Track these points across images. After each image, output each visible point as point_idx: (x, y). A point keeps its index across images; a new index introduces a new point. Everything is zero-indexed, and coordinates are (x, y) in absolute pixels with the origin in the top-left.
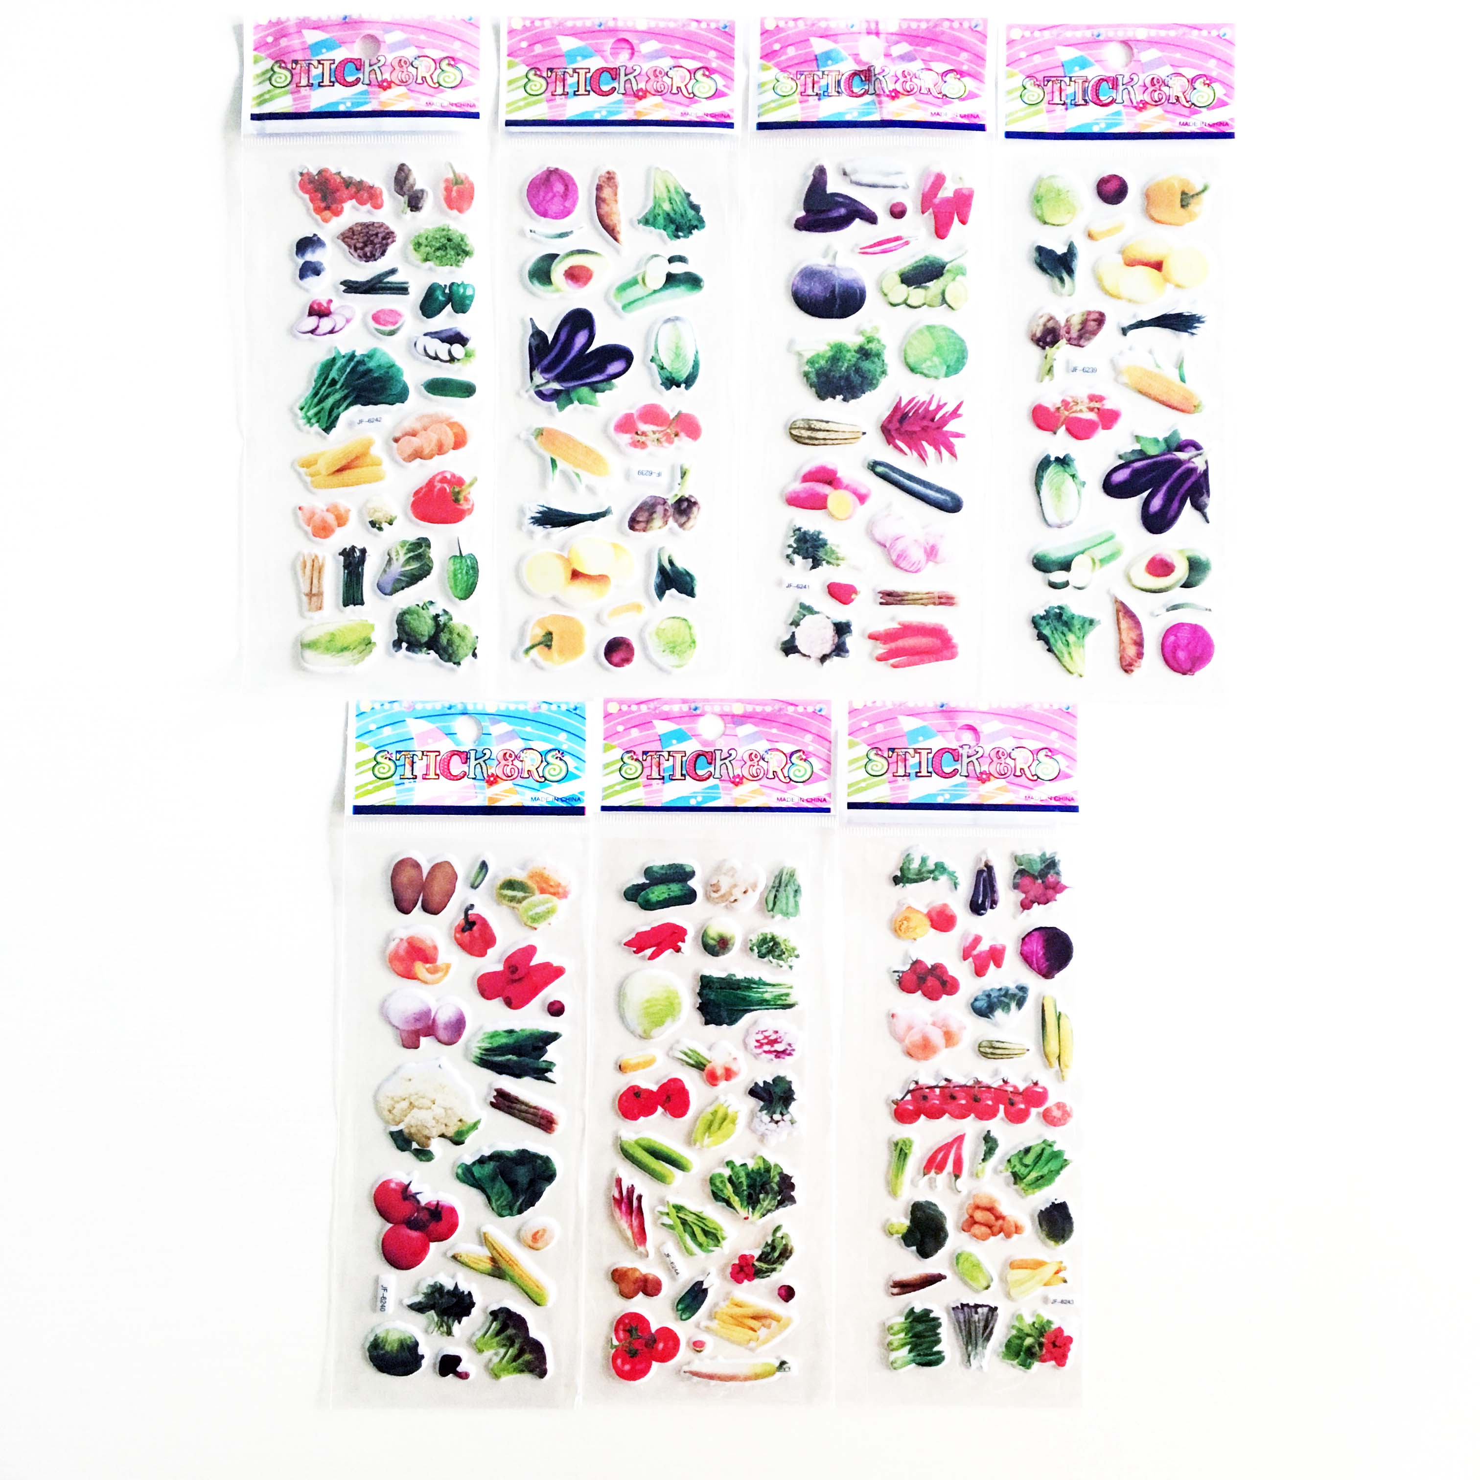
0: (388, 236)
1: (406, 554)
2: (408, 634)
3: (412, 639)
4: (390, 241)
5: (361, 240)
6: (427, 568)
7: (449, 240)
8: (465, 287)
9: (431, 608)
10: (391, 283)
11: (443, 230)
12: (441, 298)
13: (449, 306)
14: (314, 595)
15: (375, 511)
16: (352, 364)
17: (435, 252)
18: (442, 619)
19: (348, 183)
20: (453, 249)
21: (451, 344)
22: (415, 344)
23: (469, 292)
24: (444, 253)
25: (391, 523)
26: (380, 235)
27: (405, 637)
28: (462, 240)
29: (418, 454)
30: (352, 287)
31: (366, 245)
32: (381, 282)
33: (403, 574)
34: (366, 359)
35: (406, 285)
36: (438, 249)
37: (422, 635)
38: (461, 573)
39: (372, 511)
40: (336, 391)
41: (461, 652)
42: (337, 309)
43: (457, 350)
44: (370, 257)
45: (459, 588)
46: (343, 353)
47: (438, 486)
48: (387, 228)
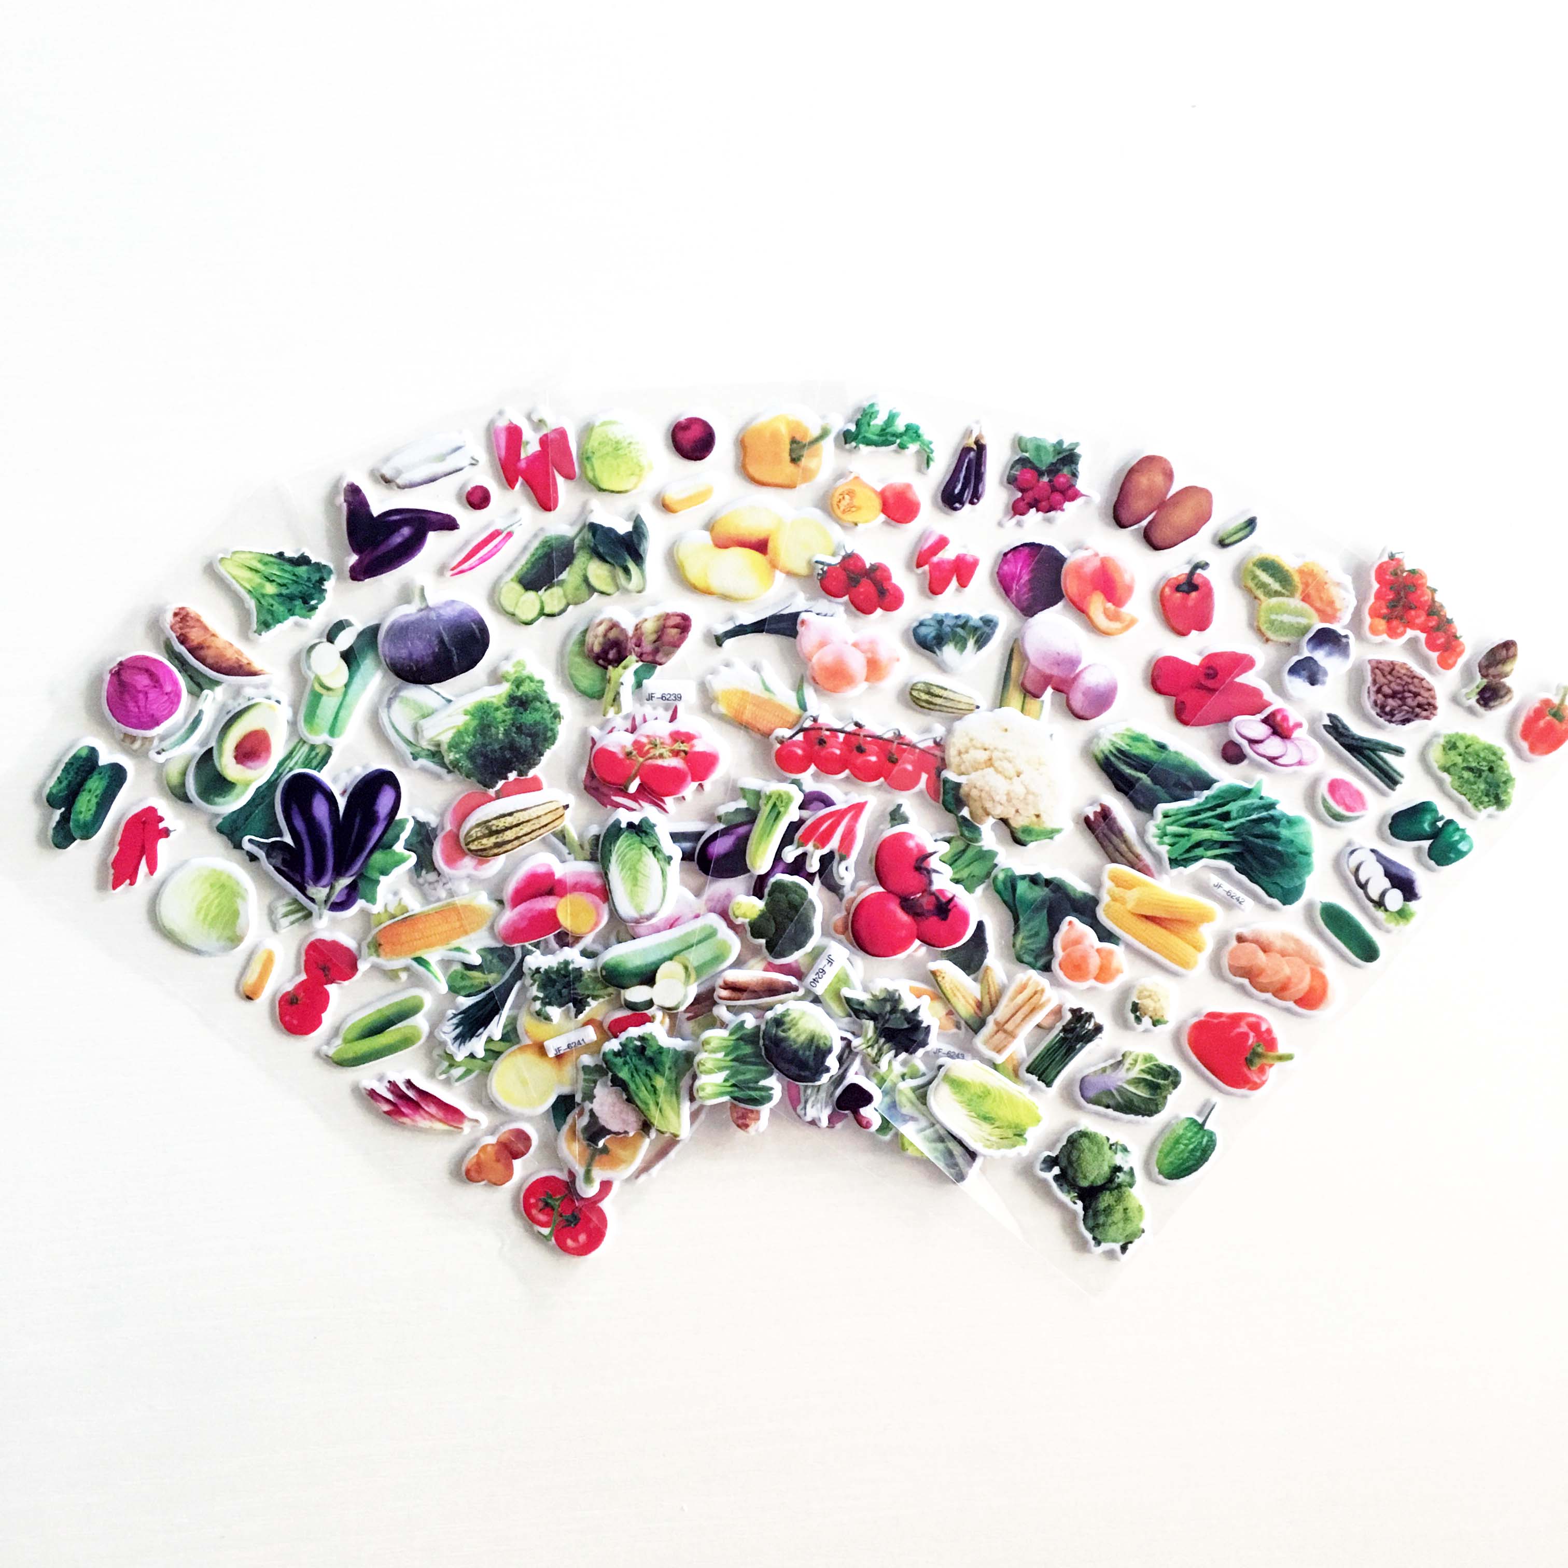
0: (1426, 708)
1: (1143, 1071)
2: (1070, 1163)
3: (1070, 1172)
4: (1424, 713)
5: (1393, 685)
6: (1153, 1108)
7: (1491, 769)
8: (1463, 838)
9: (1120, 1154)
10: (1385, 762)
11: (1495, 754)
12: (1426, 826)
13: (1430, 841)
14: (1005, 1031)
15: (1150, 996)
16: (1264, 814)
17: (1464, 768)
18: (1121, 1177)
19: (1433, 610)
20: (1487, 783)
21: (1394, 886)
22: (1352, 852)
23: (1462, 846)
24: (1472, 779)
25: (1155, 1023)
26: (1420, 699)
27: (1064, 1162)
28: (1505, 782)
29: (1250, 973)
30: (1336, 729)
31: (1394, 695)
32: (1373, 751)
33: (1121, 1091)
34: (1284, 821)
35: (1398, 778)
36: (1470, 769)
37: (1085, 1178)
38: (1186, 1145)
39: (1147, 993)
40: (1221, 829)
41: (1112, 1231)
42: (1298, 739)
43: (1395, 898)
44: (1386, 714)
45: (1170, 1159)
46: (1263, 794)
47: (1243, 1028)
48: (1433, 697)
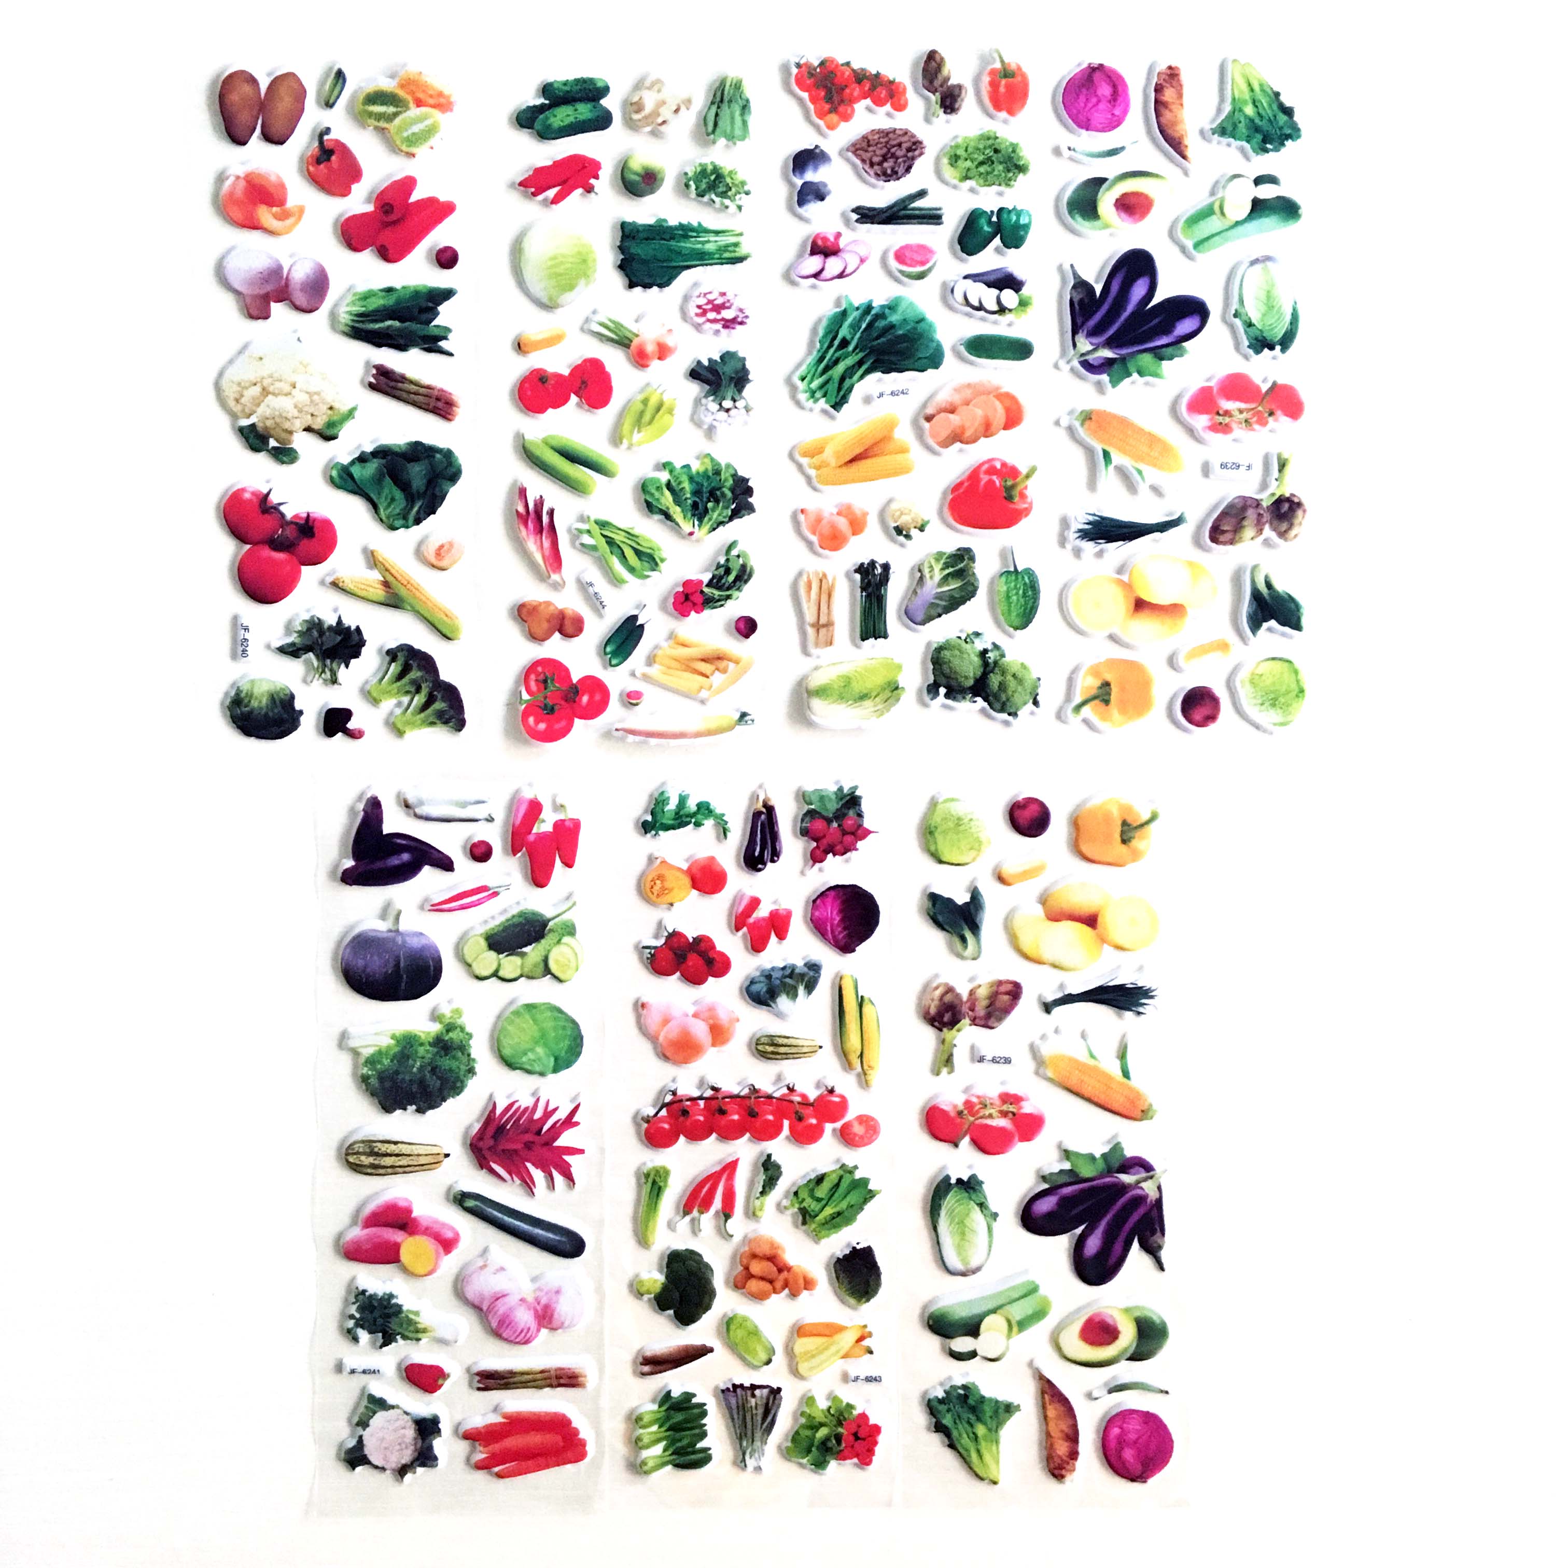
0: (915, 147)
1: (943, 569)
2: (948, 677)
3: (953, 683)
4: (917, 153)
5: (879, 152)
6: (970, 588)
7: (996, 151)
8: (1019, 214)
9: (977, 641)
10: (920, 209)
11: (989, 139)
12: (987, 228)
13: (998, 238)
14: (824, 626)
15: (902, 514)
16: (869, 318)
17: (977, 167)
18: (991, 656)
19: (860, 77)
20: (1001, 163)
21: (1001, 290)
22: (952, 291)
23: (1023, 221)
24: (989, 169)
25: (922, 529)
26: (904, 146)
27: (943, 680)
28: (1014, 151)
29: (957, 437)
30: (867, 215)
31: (885, 158)
32: (905, 208)
33: (939, 596)
34: (887, 311)
35: (939, 212)
36: (982, 163)
37: (966, 678)
38: (1017, 594)
39: (898, 513)
40: (846, 356)
41: (1017, 699)
42: (847, 245)
43: (1009, 297)
44: (890, 176)
45: (1014, 614)
46: (856, 305)
47: (984, 478)
48: (913, 136)
